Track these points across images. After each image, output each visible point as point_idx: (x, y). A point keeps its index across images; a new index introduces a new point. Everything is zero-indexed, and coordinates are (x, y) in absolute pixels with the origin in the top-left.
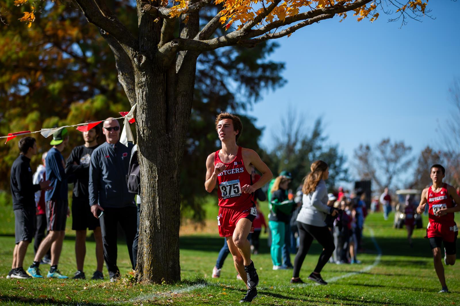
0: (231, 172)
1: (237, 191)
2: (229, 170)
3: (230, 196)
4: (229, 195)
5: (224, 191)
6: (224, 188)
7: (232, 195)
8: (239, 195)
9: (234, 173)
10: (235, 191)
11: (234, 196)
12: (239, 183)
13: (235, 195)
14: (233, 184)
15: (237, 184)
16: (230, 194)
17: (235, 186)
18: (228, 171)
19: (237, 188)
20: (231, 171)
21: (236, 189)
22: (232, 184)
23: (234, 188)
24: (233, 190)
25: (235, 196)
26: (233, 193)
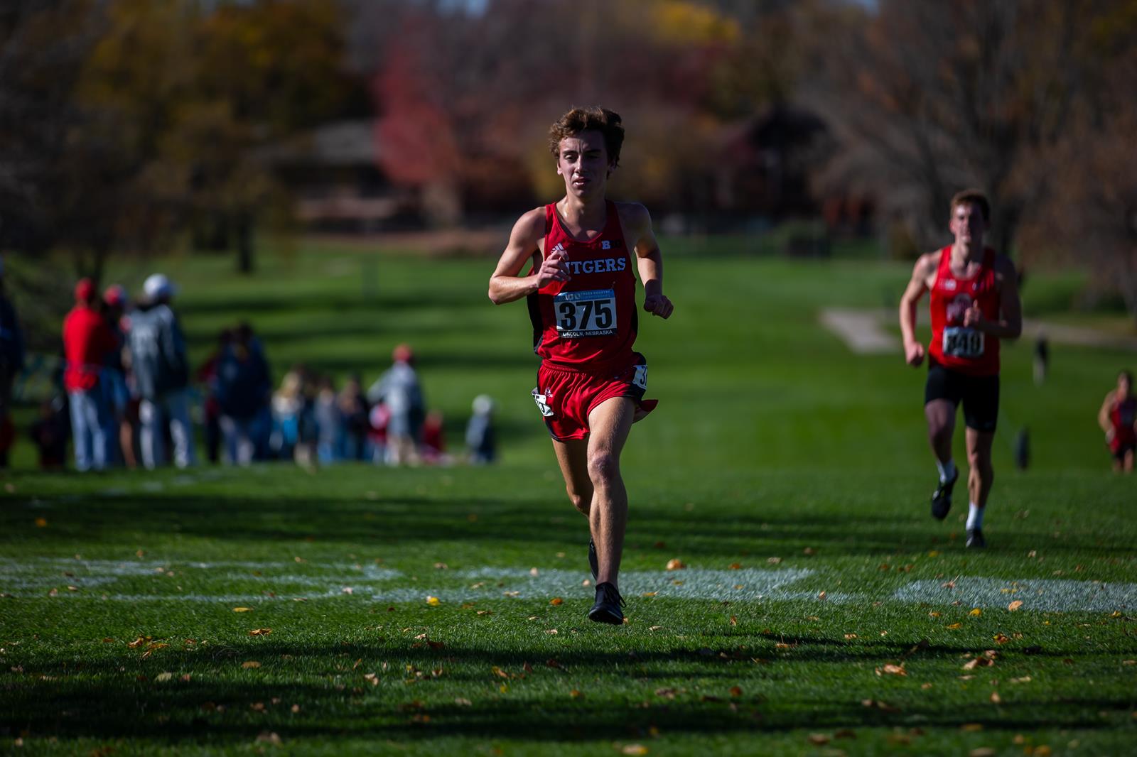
0: (592, 268)
1: (604, 322)
2: (588, 262)
3: (584, 332)
4: (580, 328)
5: (566, 316)
6: (567, 309)
7: (587, 331)
8: (611, 332)
9: (601, 271)
10: (599, 321)
11: (594, 334)
12: (613, 300)
13: (599, 331)
14: (595, 302)
15: (608, 302)
16: (585, 328)
17: (602, 306)
18: (585, 263)
19: (607, 311)
20: (594, 265)
21: (603, 316)
22: (593, 301)
23: (598, 312)
24: (593, 316)
25: (597, 333)
26: (592, 326)
